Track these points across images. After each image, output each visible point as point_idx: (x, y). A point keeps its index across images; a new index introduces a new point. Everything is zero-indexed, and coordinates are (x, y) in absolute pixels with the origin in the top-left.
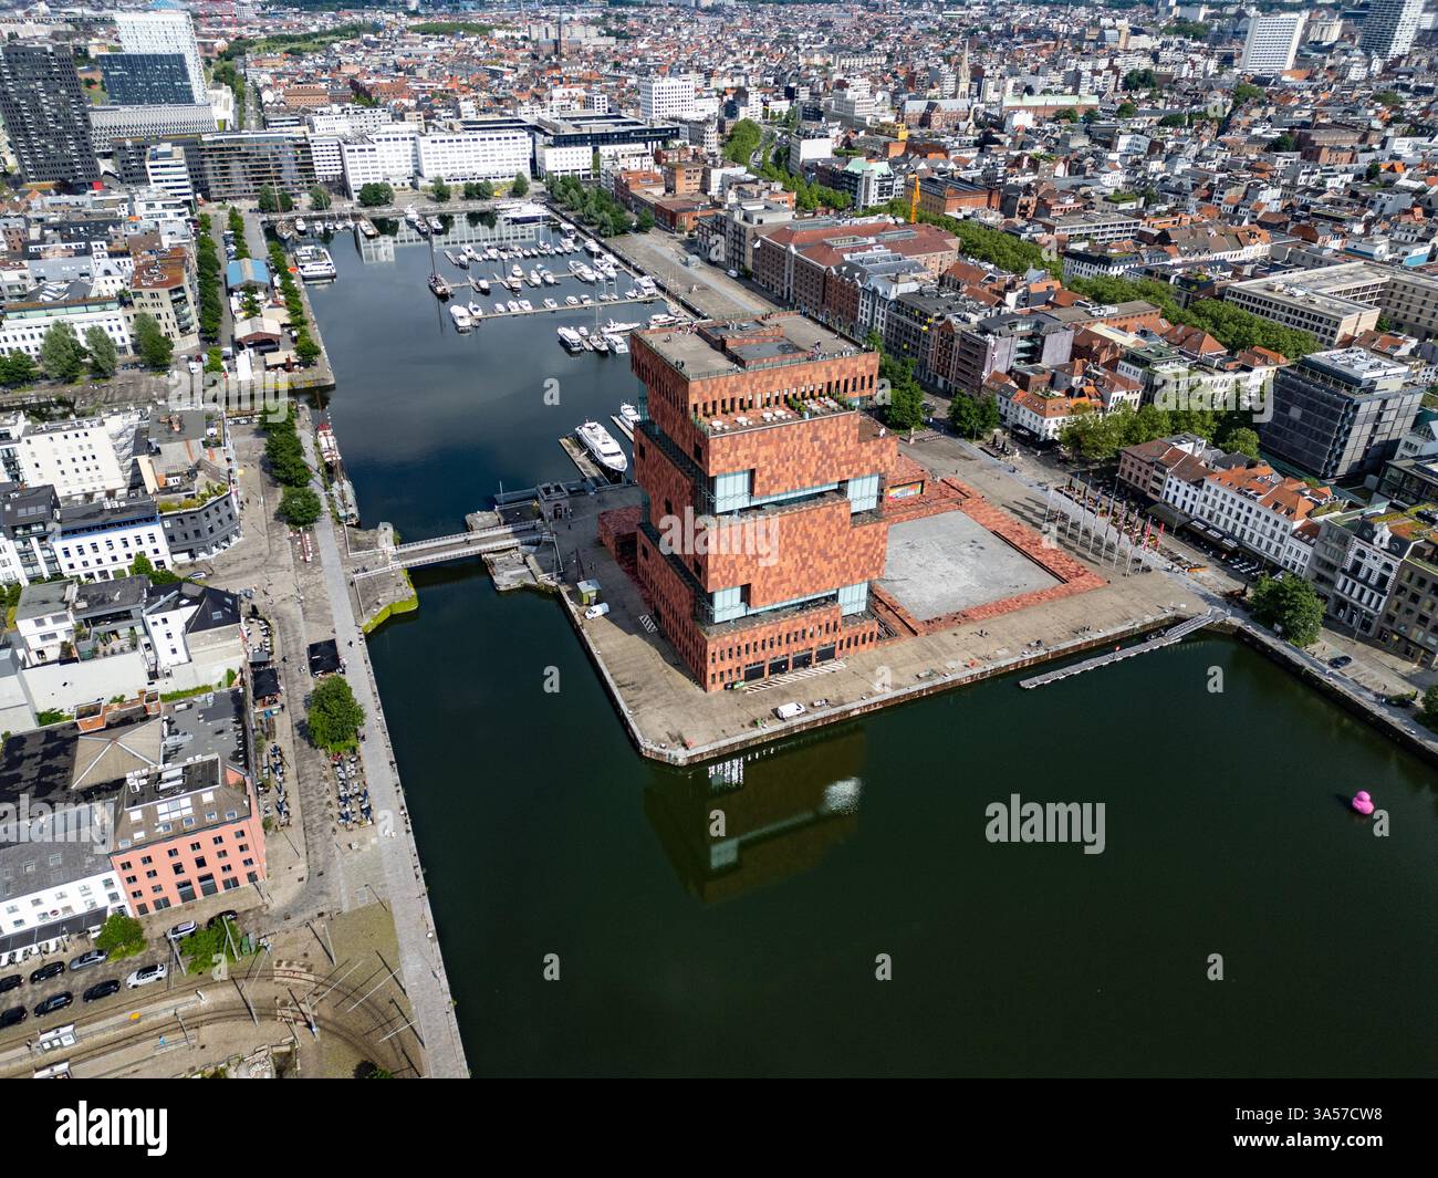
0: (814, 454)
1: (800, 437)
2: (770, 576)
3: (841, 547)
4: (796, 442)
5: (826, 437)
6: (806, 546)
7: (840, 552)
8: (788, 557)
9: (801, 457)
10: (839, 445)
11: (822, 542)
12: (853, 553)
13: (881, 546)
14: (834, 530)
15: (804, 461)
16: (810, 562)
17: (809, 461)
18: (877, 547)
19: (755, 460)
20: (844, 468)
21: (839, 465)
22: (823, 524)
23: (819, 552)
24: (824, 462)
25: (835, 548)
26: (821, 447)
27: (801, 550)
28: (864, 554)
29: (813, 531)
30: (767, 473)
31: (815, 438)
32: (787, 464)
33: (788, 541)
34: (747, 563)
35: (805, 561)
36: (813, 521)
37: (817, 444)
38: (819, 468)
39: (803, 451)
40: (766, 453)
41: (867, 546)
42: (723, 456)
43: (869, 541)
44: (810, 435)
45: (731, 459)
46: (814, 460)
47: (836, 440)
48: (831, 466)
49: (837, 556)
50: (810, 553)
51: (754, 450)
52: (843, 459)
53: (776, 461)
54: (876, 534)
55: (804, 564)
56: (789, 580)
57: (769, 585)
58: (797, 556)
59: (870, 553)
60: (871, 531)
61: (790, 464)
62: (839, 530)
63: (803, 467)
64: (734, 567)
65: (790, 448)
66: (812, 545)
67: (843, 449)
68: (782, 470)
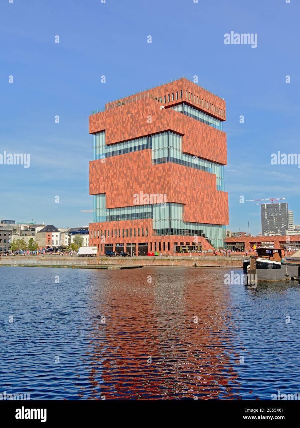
0: (129, 121)
1: (122, 112)
2: (113, 190)
3: (145, 177)
4: (121, 115)
5: (133, 112)
6: (129, 174)
7: (145, 180)
8: (121, 180)
9: (123, 123)
10: (140, 116)
11: (135, 172)
12: (152, 181)
13: (168, 179)
14: (141, 166)
15: (125, 125)
16: (131, 185)
17: (127, 125)
18: (165, 179)
19: (105, 125)
20: (143, 128)
21: (140, 127)
22: (135, 162)
23: (135, 178)
24: (133, 126)
25: (143, 177)
26: (132, 117)
27: (127, 177)
28: (159, 183)
29: (131, 165)
30: (110, 132)
31: (129, 112)
32: (118, 127)
33: (120, 170)
34: (104, 180)
35: (128, 183)
36: (131, 159)
37: (129, 115)
38: (131, 129)
39: (124, 120)
40: (110, 122)
41: (160, 178)
42: (94, 124)
43: (160, 174)
44: (126, 111)
45: (96, 125)
46: (129, 124)
47: (138, 113)
48: (137, 127)
49: (144, 183)
50: (131, 179)
51: (104, 120)
52: (142, 123)
53: (113, 125)
54: (164, 171)
55: (128, 185)
56: (122, 194)
57: (113, 196)
58: (124, 180)
59: (161, 183)
60: (161, 168)
61: (119, 127)
62: (144, 165)
63: (124, 128)
64: (98, 182)
65: (118, 118)
66: (131, 173)
67: (142, 117)
68: (116, 130)
